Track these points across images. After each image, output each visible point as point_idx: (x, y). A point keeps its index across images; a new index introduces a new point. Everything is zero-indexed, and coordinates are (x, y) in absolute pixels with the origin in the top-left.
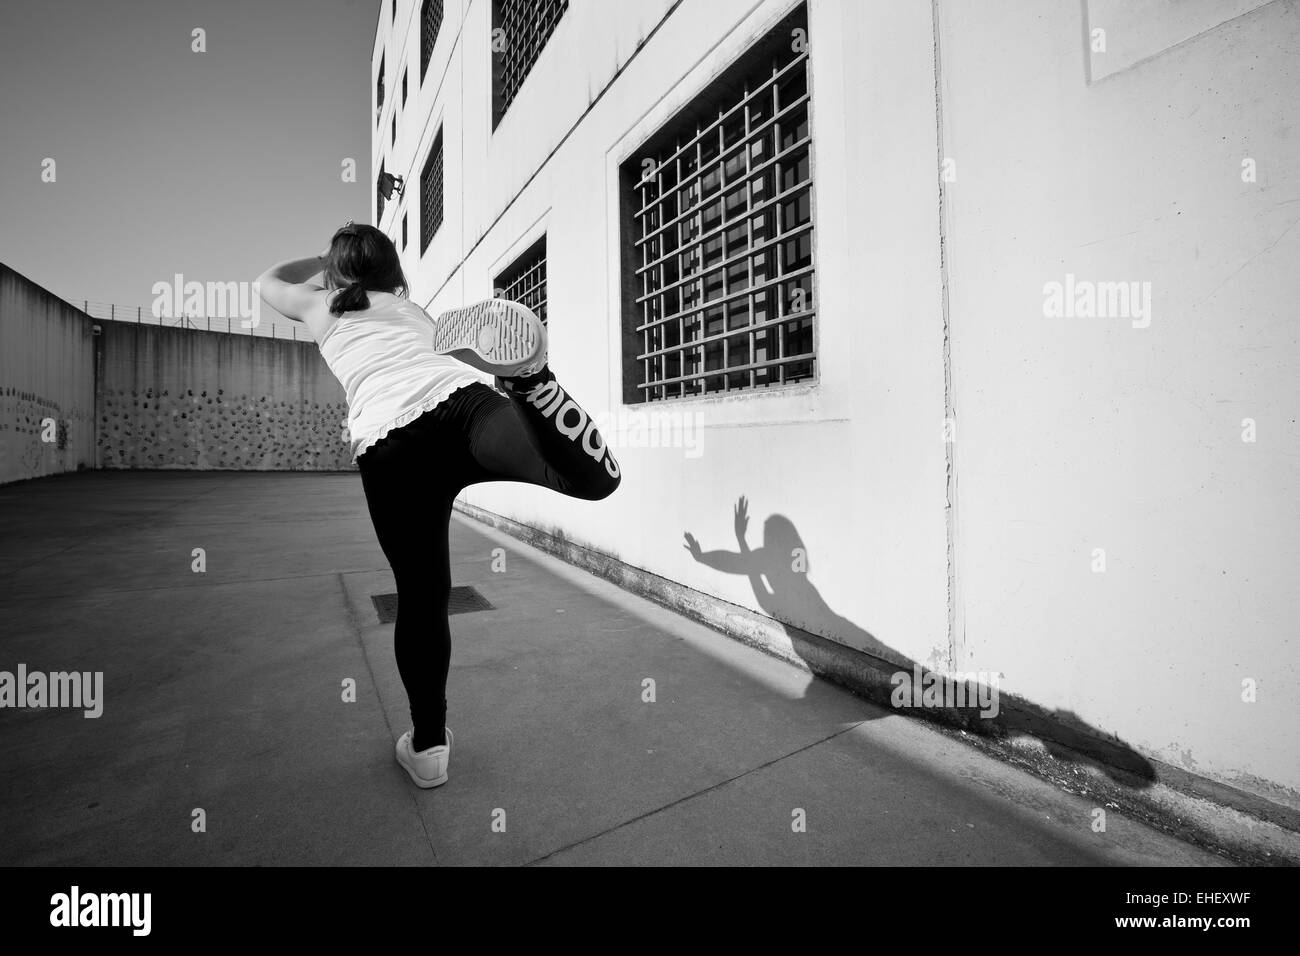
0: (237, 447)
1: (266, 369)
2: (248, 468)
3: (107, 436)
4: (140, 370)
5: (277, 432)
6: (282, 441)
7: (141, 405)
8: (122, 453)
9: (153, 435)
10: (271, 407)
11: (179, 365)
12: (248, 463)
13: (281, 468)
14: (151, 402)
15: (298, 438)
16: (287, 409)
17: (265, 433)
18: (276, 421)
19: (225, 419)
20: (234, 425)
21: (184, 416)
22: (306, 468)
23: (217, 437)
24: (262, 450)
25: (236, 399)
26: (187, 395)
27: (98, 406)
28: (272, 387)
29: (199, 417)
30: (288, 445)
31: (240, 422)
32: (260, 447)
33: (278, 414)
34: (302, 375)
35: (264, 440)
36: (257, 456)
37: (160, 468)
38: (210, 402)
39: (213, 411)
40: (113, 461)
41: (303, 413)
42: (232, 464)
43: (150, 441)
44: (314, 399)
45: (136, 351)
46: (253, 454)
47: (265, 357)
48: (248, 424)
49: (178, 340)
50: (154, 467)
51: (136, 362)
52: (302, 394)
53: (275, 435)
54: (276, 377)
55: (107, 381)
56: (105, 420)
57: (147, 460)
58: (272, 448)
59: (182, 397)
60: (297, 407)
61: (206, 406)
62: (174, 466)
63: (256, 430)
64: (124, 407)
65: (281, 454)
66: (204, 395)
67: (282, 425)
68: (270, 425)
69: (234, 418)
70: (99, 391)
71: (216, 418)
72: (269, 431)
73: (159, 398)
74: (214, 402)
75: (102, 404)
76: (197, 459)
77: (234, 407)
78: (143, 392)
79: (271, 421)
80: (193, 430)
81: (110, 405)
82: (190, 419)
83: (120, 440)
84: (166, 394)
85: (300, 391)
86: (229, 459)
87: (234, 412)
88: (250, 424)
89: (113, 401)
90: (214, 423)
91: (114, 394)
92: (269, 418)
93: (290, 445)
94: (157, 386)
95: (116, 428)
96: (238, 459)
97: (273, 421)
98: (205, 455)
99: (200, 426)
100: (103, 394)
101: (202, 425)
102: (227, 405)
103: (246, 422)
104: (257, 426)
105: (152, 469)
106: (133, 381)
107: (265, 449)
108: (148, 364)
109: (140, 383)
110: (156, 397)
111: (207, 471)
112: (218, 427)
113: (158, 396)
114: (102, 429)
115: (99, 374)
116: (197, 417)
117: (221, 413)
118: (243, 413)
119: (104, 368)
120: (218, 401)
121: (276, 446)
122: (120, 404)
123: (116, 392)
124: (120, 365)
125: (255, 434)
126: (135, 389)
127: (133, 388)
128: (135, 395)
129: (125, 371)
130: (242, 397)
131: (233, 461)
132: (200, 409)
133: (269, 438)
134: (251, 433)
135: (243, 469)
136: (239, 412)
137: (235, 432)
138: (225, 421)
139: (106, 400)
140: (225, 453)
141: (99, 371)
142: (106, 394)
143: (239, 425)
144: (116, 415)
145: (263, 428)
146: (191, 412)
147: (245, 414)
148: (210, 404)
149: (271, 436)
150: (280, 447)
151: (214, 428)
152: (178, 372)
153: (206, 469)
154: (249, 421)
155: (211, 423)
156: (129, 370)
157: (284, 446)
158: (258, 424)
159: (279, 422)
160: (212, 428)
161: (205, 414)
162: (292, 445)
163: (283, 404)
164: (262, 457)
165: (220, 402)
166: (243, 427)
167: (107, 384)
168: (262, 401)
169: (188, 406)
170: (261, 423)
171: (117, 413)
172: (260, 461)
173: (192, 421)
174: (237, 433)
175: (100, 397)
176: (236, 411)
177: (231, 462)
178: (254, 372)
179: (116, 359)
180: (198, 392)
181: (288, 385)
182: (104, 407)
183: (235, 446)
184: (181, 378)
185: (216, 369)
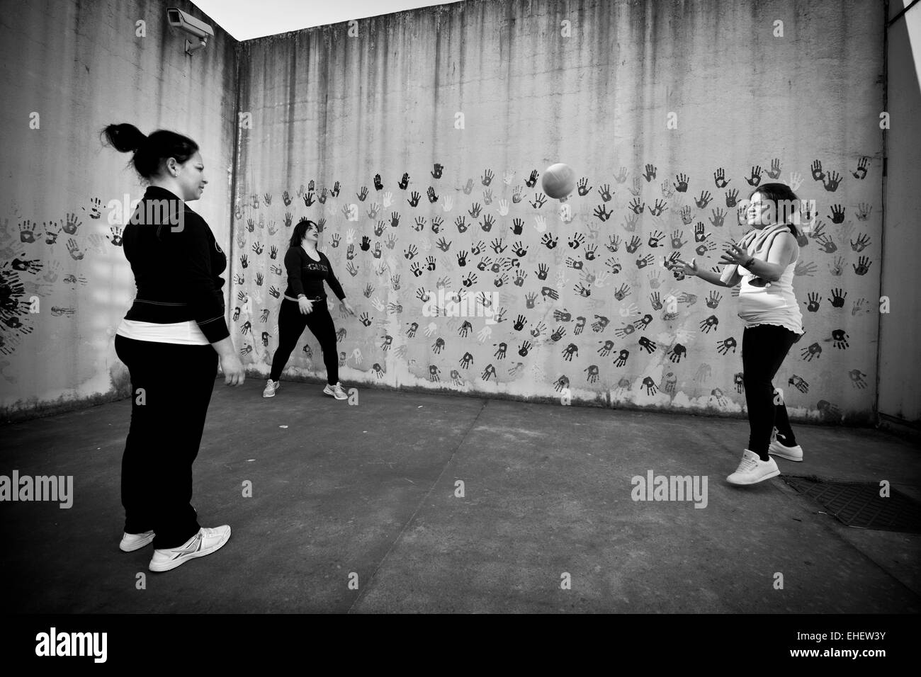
0: (466, 325)
2: (489, 387)
4: (297, 143)
5: (563, 279)
8: (265, 337)
12: (489, 372)
13: (567, 395)
16: (594, 199)
17: (533, 285)
18: (563, 244)
19: (444, 246)
20: (462, 262)
21: (365, 246)
22: (641, 398)
24: (525, 334)
25: (468, 189)
26: (372, 188)
27: (236, 233)
29: (391, 245)
30: (591, 320)
31: (476, 251)
32: (519, 326)
34: (640, 85)
35: (530, 304)
36: (512, 351)
38: (414, 202)
39: (420, 226)
40: (253, 353)
41: (638, 209)
42: (455, 374)
45: (293, 96)
48: (494, 257)
50: (312, 374)
51: (291, 121)
53: (559, 288)
55: (249, 176)
56: (245, 264)
58: (552, 326)
59: (362, 197)
61: (408, 214)
63: (512, 274)
64: (271, 232)
66: (404, 184)
67: (578, 255)
68: (545, 256)
69: (462, 243)
70: (238, 200)
71: (425, 244)
72: (542, 275)
73: (324, 202)
74: (424, 200)
75: (241, 229)
76: (385, 355)
77: (464, 210)
78: (301, 192)
79: (551, 244)
80: (381, 278)
81: (251, 229)
82: (377, 250)
83: (263, 308)
84: (336, 193)
85: (633, 138)
86: (448, 360)
87: (463, 225)
88: (500, 255)
89: (257, 221)
90: (421, 260)
91: (258, 203)
92: (546, 236)
93: (599, 319)
94: (323, 175)
95: (260, 282)
96: (468, 361)
97: (555, 244)
98: (402, 347)
99: (393, 268)
100: (243, 206)
101: (397, 267)
102: (449, 205)
103: (489, 253)
104: (515, 263)
105: (308, 378)
106: (286, 168)
107: (533, 333)
108: (309, 123)
109: (296, 171)
110: (320, 201)
111: (404, 390)
112: (430, 269)
113: (323, 199)
114: (239, 283)
115: (239, 161)
116: (388, 246)
117: (436, 231)
118: (483, 225)
119: (246, 145)
120: (432, 198)
121: (560, 323)
122: (265, 226)
123: (261, 199)
124: (268, 135)
125: (510, 286)
126: (289, 187)
127: (285, 185)
128: (287, 201)
129: (274, 146)
130: (484, 178)
131: (456, 366)
132: (395, 223)
133: (543, 297)
134: (500, 285)
135: (479, 392)
136: (474, 224)
137: (465, 283)
138: (445, 250)
139: (246, 218)
140: (440, 342)
141: (239, 155)
142: (247, 205)
143: (473, 261)
144: (259, 252)
145: (529, 266)
146: (379, 232)
147: (487, 227)
148: (415, 205)
149: (547, 292)
150: (570, 327)
151: (421, 273)
152: (359, 132)
153: (401, 385)
154: (498, 248)
155: (415, 259)
156: (281, 145)
157: (581, 322)
158: (516, 257)
159: (571, 244)
160: (417, 273)
161: (405, 235)
162: (603, 318)
163: (584, 187)
164: (524, 355)
165: (435, 199)
166: (482, 266)
167: (250, 183)
168: (529, 184)
169: (374, 218)
170: (524, 253)
171: (261, 247)
172: (519, 368)
173: (379, 257)
174: (468, 286)
175: (239, 212)
176: (469, 220)
177: (453, 369)
178: (512, 99)
179: (264, 123)
180: (392, 179)
181: (598, 122)
182: (243, 235)
183: (462, 323)
184: (363, 145)
185: (430, 109)
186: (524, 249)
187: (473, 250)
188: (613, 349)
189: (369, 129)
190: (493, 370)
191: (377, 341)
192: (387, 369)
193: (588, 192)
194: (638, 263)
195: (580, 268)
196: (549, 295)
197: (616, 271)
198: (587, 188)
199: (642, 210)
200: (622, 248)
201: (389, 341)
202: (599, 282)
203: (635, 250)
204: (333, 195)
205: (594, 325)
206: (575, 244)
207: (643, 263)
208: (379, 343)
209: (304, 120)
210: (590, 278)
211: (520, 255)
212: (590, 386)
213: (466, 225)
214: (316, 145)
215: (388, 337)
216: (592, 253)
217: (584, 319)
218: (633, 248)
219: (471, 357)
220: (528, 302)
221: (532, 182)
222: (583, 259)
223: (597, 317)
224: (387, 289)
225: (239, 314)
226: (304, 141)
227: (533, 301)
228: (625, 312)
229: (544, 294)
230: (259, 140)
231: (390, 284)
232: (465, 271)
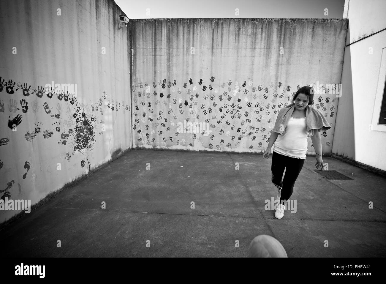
0: (222, 131)
1: (249, 52)
2: (229, 150)
3: (138, 122)
4: (158, 64)
5: (253, 116)
6: (256, 125)
7: (159, 95)
8: (147, 135)
9: (166, 121)
10: (250, 91)
12: (229, 145)
13: (253, 151)
14: (165, 91)
15: (269, 122)
16: (263, 92)
17: (244, 118)
18: (253, 106)
19: (215, 105)
20: (221, 110)
21: (186, 104)
23: (208, 122)
24: (240, 133)
25: (223, 86)
26: (188, 83)
27: (133, 97)
28: (252, 72)
29: (196, 104)
30: (260, 129)
31: (226, 107)
32: (239, 131)
33: (255, 98)
35: (242, 124)
36: (236, 139)
37: (170, 148)
38: (204, 89)
39: (206, 98)
40: (142, 141)
41: (276, 96)
42: (218, 146)
43: (164, 126)
44: (286, 81)
45: (155, 45)
46: (233, 138)
47: (249, 40)
48: (231, 109)
49: (184, 27)
50: (166, 148)
51: (155, 55)
52: (277, 77)
53: (251, 119)
54: (257, 59)
55: (137, 75)
56: (137, 109)
57: (163, 142)
59: (185, 86)
60: (271, 92)
61: (202, 94)
62: (179, 147)
63: (237, 114)
64: (148, 97)
65: (255, 138)
66: (200, 83)
67: (258, 109)
68: (247, 109)
69: (221, 104)
70: (133, 84)
71: (208, 104)
72: (246, 115)
73: (170, 87)
74: (208, 89)
75: (135, 95)
76: (194, 141)
77: (222, 93)
78: (160, 83)
79: (249, 106)
80: (192, 115)
81: (140, 95)
82: (190, 105)
83: (146, 125)
84: (174, 84)
85: (275, 74)
86: (216, 141)
87: (221, 98)
88: (233, 109)
89: (142, 92)
90: (207, 109)
91: (142, 86)
92: (248, 103)
93: (263, 129)
94: (169, 77)
95: (144, 115)
96: (222, 142)
97: (251, 106)
98: (200, 138)
99: (197, 112)
100: (136, 87)
101: (198, 111)
102: (216, 91)
103: (230, 108)
104: (238, 111)
105: (165, 149)
106: (154, 73)
107: (243, 133)
108: (163, 57)
109: (158, 75)
110: (168, 87)
111: (200, 152)
112: (210, 112)
113: (169, 86)
114: (135, 116)
115: (133, 69)
116: (195, 104)
117: (212, 100)
118: (228, 98)
119: (136, 63)
120: (211, 88)
121: (251, 130)
122: (146, 95)
123: (143, 84)
124: (146, 60)
125: (236, 119)
126: (155, 80)
127: (154, 80)
128: (155, 86)
129: (148, 64)
130: (228, 83)
131: (218, 144)
132: (197, 96)
133: (246, 122)
134: (233, 118)
135: (225, 151)
136: (225, 98)
137: (222, 117)
138: (215, 106)
139: (137, 91)
140: (213, 136)
141: (133, 66)
142: (137, 86)
143: (224, 110)
144: (143, 104)
145: (242, 112)
146: (191, 99)
147: (229, 99)
148: (205, 91)
149: (248, 120)
150: (254, 131)
151: (206, 114)
152: (183, 62)
153: (200, 150)
154: (233, 106)
155: (204, 109)
156: (151, 64)
157: (257, 130)
158: (239, 109)
159: (256, 106)
160: (205, 114)
161: (201, 100)
162: (264, 128)
163: (260, 88)
164: (240, 140)
165: (212, 89)
166: (227, 112)
167: (138, 78)
168: (243, 86)
169: (189, 94)
170: (241, 108)
171: (144, 103)
172: (238, 144)
173: (191, 108)
174: (223, 118)
175: (134, 89)
176: (223, 97)
177: (217, 145)
178: (238, 57)
179: (143, 55)
180: (196, 81)
181: (265, 67)
182: (136, 98)
183: (220, 130)
184: (185, 67)
185: (210, 57)
186: (241, 107)
187: (224, 107)
188: (266, 138)
189: (187, 62)
190: (230, 144)
191: (191, 136)
192: (195, 146)
193: (261, 90)
194: (275, 112)
195: (258, 113)
196: (248, 121)
197: (268, 114)
198: (261, 88)
199: (277, 96)
200: (270, 107)
201: (195, 136)
202: (263, 118)
203: (274, 108)
204: (174, 85)
205: (261, 131)
206: (257, 106)
207: (276, 112)
208: (192, 137)
209: (161, 56)
210: (261, 116)
211: (240, 109)
212: (259, 148)
213: (222, 98)
214: (166, 66)
215: (195, 135)
216: (262, 109)
217: (258, 129)
218: (273, 108)
219: (223, 141)
220: (242, 123)
221: (244, 85)
222: (259, 110)
223: (262, 128)
224: (194, 119)
225: (136, 127)
226: (161, 63)
227: (243, 123)
228: (270, 127)
229: (247, 121)
230: (142, 61)
231: (195, 117)
232: (222, 114)
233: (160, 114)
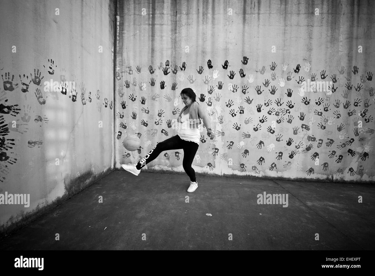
0: (261, 143)
1: (303, 19)
2: (273, 174)
3: (125, 127)
4: (157, 38)
5: (312, 120)
6: (319, 134)
7: (158, 85)
10: (307, 79)
11: (198, 26)
12: (273, 166)
13: (313, 176)
14: (168, 80)
15: (340, 129)
17: (297, 123)
18: (313, 103)
19: (249, 101)
20: (259, 110)
22: (348, 177)
23: (238, 129)
24: (292, 147)
25: (263, 71)
26: (206, 67)
27: (117, 88)
28: (310, 50)
29: (218, 99)
30: (325, 141)
31: (267, 105)
32: (289, 143)
34: (351, 26)
35: (295, 133)
36: (286, 156)
38: (232, 77)
41: (349, 88)
42: (254, 168)
44: (366, 65)
45: (154, 9)
46: (280, 155)
48: (277, 108)
50: (170, 169)
51: (153, 25)
52: (350, 57)
53: (310, 125)
54: (316, 30)
55: (125, 55)
56: (124, 106)
57: (164, 160)
58: (306, 143)
59: (200, 72)
60: (342, 81)
63: (286, 117)
64: (141, 89)
65: (316, 155)
66: (225, 66)
67: (320, 109)
68: (303, 108)
69: (259, 100)
70: (118, 69)
71: (238, 100)
72: (302, 118)
73: (176, 73)
74: (237, 76)
75: (121, 86)
76: (215, 158)
77: (261, 82)
78: (161, 66)
79: (307, 103)
80: (212, 117)
81: (128, 86)
82: (209, 102)
83: (137, 132)
84: (183, 69)
85: (348, 52)
86: (251, 161)
87: (260, 90)
88: (280, 107)
89: (131, 81)
90: (236, 108)
91: (132, 71)
92: (304, 98)
93: (329, 141)
94: (175, 57)
95: (134, 117)
96: (262, 161)
97: (309, 103)
98: (224, 154)
99: (219, 112)
100: (122, 72)
101: (221, 111)
102: (251, 79)
103: (274, 106)
104: (288, 111)
105: (167, 171)
106: (150, 52)
107: (296, 147)
108: (165, 27)
109: (157, 54)
110: (173, 72)
111: (226, 177)
112: (240, 113)
113: (175, 71)
114: (121, 117)
115: (118, 45)
116: (216, 100)
117: (244, 93)
118: (271, 91)
119: (122, 36)
120: (242, 75)
121: (311, 142)
122: (137, 85)
123: (134, 69)
124: (138, 32)
125: (285, 124)
126: (152, 63)
127: (150, 62)
128: (152, 71)
129: (142, 38)
130: (271, 66)
131: (256, 164)
132: (220, 87)
133: (302, 129)
134: (280, 123)
135: (267, 177)
136: (266, 91)
137: (260, 121)
138: (249, 104)
139: (124, 79)
140: (246, 152)
141: (118, 42)
142: (124, 72)
143: (265, 110)
144: (133, 100)
145: (295, 113)
146: (210, 92)
147: (273, 92)
148: (232, 78)
149: (304, 126)
150: (315, 144)
151: (235, 115)
152: (198, 35)
153: (224, 174)
154: (279, 103)
155: (232, 107)
156: (146, 38)
157: (321, 142)
158: (288, 108)
159: (317, 103)
160: (234, 115)
161: (227, 93)
162: (331, 140)
163: (324, 75)
164: (291, 158)
165: (244, 76)
166: (270, 112)
167: (126, 59)
168: (295, 71)
169: (207, 84)
170: (293, 106)
171: (135, 97)
172: (289, 164)
173: (211, 105)
174: (262, 123)
175: (119, 76)
176: (263, 88)
177: (253, 165)
178: (287, 26)
179: (134, 24)
180: (218, 63)
181: (331, 43)
182: (122, 89)
183: (259, 142)
184: (200, 42)
185: (241, 26)
186: (293, 104)
187: (265, 104)
188: (336, 155)
189: (204, 34)
190: (275, 165)
191: (210, 151)
192: (216, 166)
193: (325, 77)
194: (349, 113)
195: (321, 115)
196: (305, 128)
197: (338, 117)
198: (325, 76)
199: (351, 88)
200: (341, 106)
201: (217, 151)
202: (330, 122)
203: (347, 107)
204: (182, 70)
205: (327, 143)
206: (319, 103)
207: (351, 114)
208: (211, 152)
209: (162, 25)
210: (326, 120)
211: (291, 108)
212: (324, 172)
213: (261, 91)
214: (170, 40)
215: (216, 149)
216: (327, 108)
217: (322, 140)
218: (346, 106)
219: (263, 159)
220: (294, 131)
221: (297, 70)
222: (323, 111)
223: (328, 139)
224: (215, 123)
225: (121, 135)
226: (162, 37)
227: (297, 131)
228: (342, 137)
229: (302, 127)
230: (132, 34)
231: (217, 121)
232: (261, 115)
233: (160, 115)
